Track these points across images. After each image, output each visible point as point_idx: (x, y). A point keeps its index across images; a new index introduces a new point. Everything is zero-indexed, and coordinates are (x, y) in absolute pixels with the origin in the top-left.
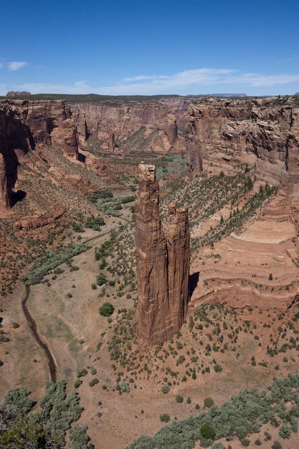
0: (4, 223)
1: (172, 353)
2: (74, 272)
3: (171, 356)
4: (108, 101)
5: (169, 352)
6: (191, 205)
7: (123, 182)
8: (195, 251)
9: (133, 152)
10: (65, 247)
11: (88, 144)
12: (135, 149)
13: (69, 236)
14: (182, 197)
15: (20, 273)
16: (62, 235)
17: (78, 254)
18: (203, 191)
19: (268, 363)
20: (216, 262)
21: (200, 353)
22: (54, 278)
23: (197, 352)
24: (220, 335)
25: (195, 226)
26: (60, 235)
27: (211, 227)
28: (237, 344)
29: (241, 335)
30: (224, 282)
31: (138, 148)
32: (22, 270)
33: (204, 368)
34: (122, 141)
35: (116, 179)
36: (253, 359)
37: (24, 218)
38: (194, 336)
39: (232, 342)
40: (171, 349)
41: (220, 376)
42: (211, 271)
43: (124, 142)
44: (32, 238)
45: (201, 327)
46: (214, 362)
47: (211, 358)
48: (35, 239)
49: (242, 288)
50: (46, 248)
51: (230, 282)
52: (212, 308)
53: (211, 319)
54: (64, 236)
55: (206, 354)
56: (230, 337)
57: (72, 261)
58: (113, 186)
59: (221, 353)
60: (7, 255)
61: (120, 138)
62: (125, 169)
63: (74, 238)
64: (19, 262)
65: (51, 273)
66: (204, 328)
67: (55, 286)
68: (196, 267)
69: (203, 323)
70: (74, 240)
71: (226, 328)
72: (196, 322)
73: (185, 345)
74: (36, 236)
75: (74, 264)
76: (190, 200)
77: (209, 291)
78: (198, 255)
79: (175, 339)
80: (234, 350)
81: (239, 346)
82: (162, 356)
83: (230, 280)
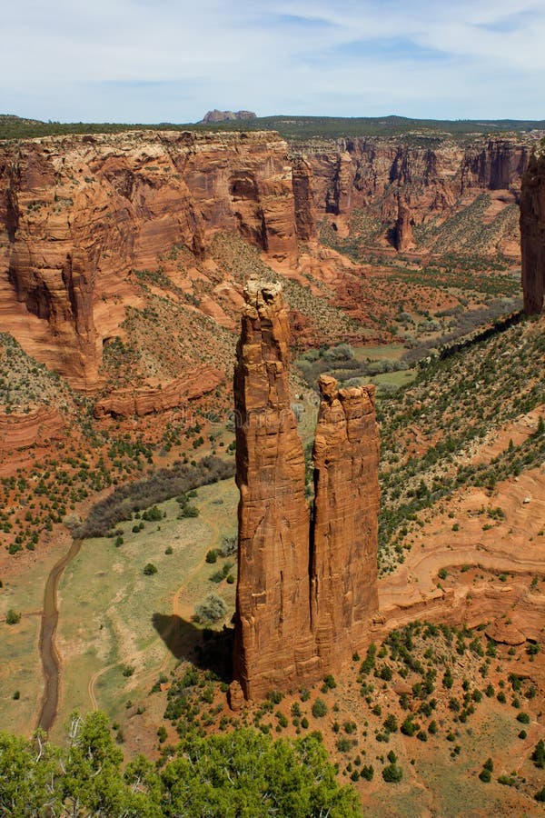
0: (75, 401)
1: (295, 723)
2: (187, 521)
3: (291, 729)
4: (411, 133)
5: (290, 719)
6: (490, 387)
7: (395, 324)
8: (445, 497)
9: (450, 256)
10: (193, 463)
11: (350, 233)
12: (457, 247)
13: (211, 439)
14: (478, 366)
15: (68, 510)
16: (198, 436)
17: (215, 481)
18: (525, 357)
19: (524, 781)
20: (485, 528)
21: (365, 734)
22: (136, 530)
23: (360, 728)
24: (430, 698)
25: (477, 438)
26: (193, 436)
27: (511, 442)
28: (468, 726)
29: (485, 707)
30: (489, 576)
31: (464, 246)
32: (76, 504)
33: (360, 769)
34: (428, 228)
35: (377, 317)
36: (488, 766)
37: (119, 391)
38: (366, 691)
39: (455, 721)
40: (296, 712)
41: (393, 792)
42: (467, 549)
43: (435, 231)
44: (127, 437)
45: (386, 675)
46: (391, 758)
47: (384, 748)
48: (134, 439)
49: (530, 596)
50: (151, 462)
51: (502, 580)
52: (432, 632)
53: (421, 659)
54: (201, 438)
55: (379, 738)
56: (453, 706)
57: (194, 495)
58: (361, 331)
59: (419, 741)
60: (58, 469)
61: (426, 221)
62: (411, 294)
63: (222, 445)
64: (78, 485)
65: (137, 517)
66: (396, 677)
67: (133, 546)
68: (435, 534)
69: (397, 665)
70: (219, 450)
71: (447, 683)
72: (379, 662)
73: (336, 709)
74: (138, 433)
75: (192, 503)
76: (491, 376)
77: (439, 593)
78: (449, 508)
79: (316, 694)
80: (450, 739)
81: (469, 732)
82: (271, 726)
83: (508, 573)
